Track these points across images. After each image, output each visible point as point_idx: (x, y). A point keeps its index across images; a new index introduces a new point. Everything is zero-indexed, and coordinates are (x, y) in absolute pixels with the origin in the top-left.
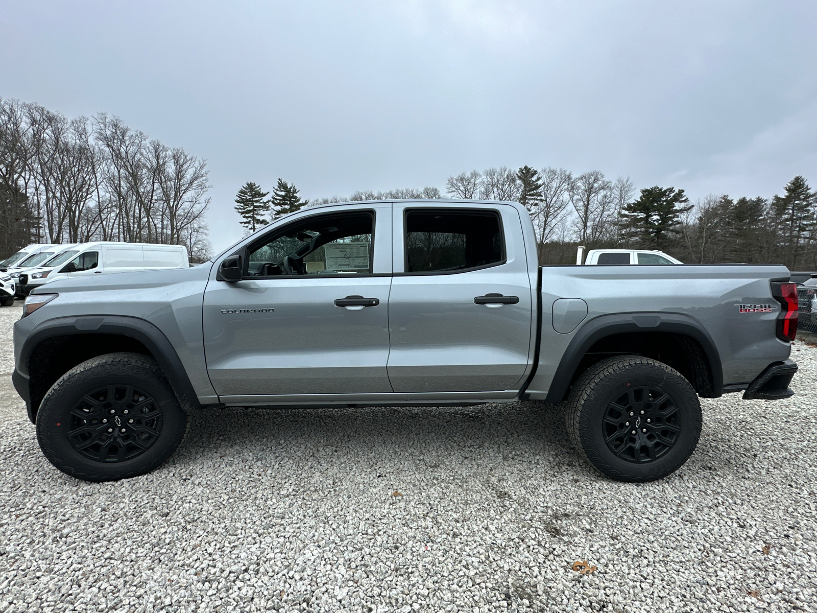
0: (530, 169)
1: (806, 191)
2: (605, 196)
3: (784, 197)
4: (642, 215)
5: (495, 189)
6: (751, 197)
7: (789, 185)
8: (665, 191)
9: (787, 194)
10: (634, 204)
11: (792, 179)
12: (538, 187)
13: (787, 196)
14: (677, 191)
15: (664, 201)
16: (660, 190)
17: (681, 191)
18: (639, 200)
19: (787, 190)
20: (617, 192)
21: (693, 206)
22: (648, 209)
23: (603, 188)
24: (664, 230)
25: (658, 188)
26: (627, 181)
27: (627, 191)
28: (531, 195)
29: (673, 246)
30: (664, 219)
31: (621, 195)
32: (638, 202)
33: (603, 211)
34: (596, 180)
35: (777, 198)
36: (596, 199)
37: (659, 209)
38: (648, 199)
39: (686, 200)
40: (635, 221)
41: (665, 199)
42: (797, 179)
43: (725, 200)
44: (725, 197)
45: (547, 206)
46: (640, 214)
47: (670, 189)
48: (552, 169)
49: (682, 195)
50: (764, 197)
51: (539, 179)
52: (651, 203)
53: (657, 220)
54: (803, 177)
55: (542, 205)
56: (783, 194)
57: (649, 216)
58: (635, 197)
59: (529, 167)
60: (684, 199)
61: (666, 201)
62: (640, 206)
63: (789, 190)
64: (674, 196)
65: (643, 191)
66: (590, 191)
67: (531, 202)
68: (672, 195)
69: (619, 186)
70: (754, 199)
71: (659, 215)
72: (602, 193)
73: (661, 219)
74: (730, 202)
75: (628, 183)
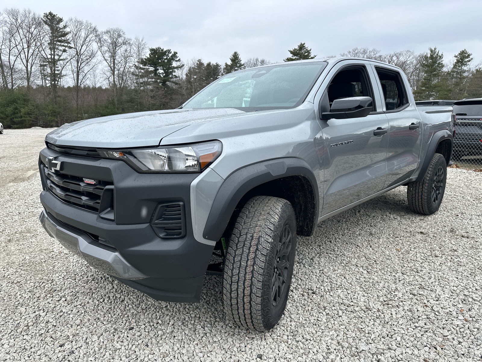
0: (54, 15)
1: (240, 62)
2: (126, 51)
3: (230, 65)
4: (152, 69)
5: (20, 31)
6: (213, 63)
7: (232, 56)
8: (166, 52)
9: (231, 63)
10: (145, 59)
11: (233, 53)
12: (65, 34)
13: (231, 64)
14: (173, 53)
15: (165, 59)
16: (162, 50)
17: (175, 53)
18: (149, 56)
19: (231, 60)
20: (135, 49)
21: (184, 65)
22: (155, 65)
23: (124, 43)
24: (168, 81)
25: (161, 48)
26: (142, 41)
27: (143, 48)
28: (60, 41)
29: (175, 94)
30: (167, 73)
31: (139, 51)
32: (148, 58)
33: (126, 63)
34: (119, 36)
35: (226, 65)
36: (120, 51)
37: (163, 65)
38: (155, 56)
39: (179, 60)
40: (148, 73)
41: (165, 57)
42: (235, 53)
43: (200, 62)
44: (199, 61)
45: (77, 54)
46: (150, 68)
47: (168, 50)
48: (78, 20)
49: (176, 56)
50: (220, 64)
51: (65, 27)
52: (157, 59)
53: (162, 73)
54: (238, 53)
55: (73, 52)
56: (229, 63)
57: (156, 70)
58: (146, 54)
59: (54, 13)
60: (177, 59)
61: (166, 59)
62: (150, 61)
63: (232, 60)
64: (171, 56)
65: (152, 50)
66: (115, 45)
67: (61, 48)
68: (170, 55)
69: (137, 44)
70: (215, 64)
71: (163, 69)
72: (124, 47)
73: (165, 72)
74: (202, 64)
75: (143, 42)
